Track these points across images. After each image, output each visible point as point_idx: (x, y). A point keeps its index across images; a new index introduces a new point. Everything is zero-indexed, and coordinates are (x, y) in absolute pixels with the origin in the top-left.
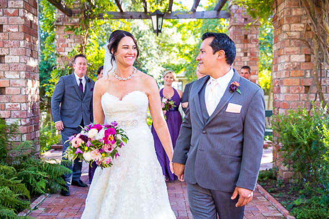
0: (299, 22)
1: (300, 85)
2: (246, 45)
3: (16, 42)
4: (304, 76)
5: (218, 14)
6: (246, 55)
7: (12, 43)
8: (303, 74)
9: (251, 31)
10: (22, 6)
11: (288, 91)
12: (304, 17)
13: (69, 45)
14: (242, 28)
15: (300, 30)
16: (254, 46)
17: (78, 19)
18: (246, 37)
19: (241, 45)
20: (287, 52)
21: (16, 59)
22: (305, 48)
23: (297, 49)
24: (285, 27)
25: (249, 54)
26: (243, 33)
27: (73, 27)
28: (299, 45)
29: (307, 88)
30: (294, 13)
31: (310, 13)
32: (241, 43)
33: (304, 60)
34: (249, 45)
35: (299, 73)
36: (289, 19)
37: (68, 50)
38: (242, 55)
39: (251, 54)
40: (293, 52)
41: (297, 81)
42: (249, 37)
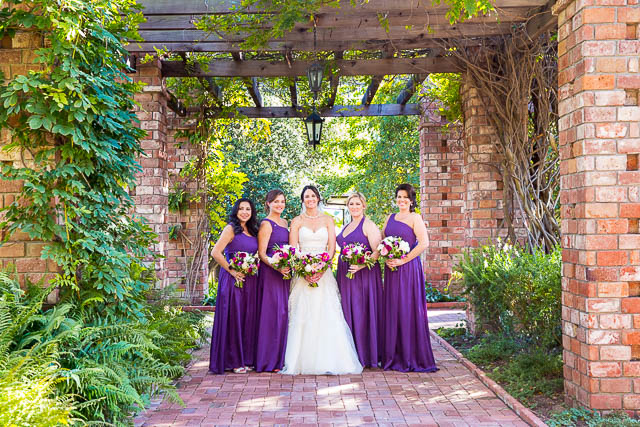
0: (489, 143)
1: (492, 217)
2: (444, 155)
3: (149, 170)
4: (496, 207)
5: (402, 109)
6: (444, 170)
7: (144, 171)
8: (495, 205)
9: (452, 134)
10: (157, 127)
11: (478, 226)
12: (493, 138)
13: (182, 159)
14: (438, 130)
15: (490, 151)
16: (457, 156)
17: (195, 120)
18: (444, 143)
19: (438, 156)
20: (475, 179)
21: (149, 190)
22: (495, 173)
23: (487, 174)
24: (472, 149)
25: (449, 169)
26: (440, 138)
27: (187, 131)
28: (489, 171)
29: (500, 220)
30: (482, 132)
31: (498, 133)
32: (437, 153)
33: (496, 188)
34: (449, 156)
35: (490, 203)
36: (476, 139)
37: (180, 165)
38: (439, 170)
39: (453, 169)
40: (482, 178)
41: (488, 213)
42: (449, 143)
